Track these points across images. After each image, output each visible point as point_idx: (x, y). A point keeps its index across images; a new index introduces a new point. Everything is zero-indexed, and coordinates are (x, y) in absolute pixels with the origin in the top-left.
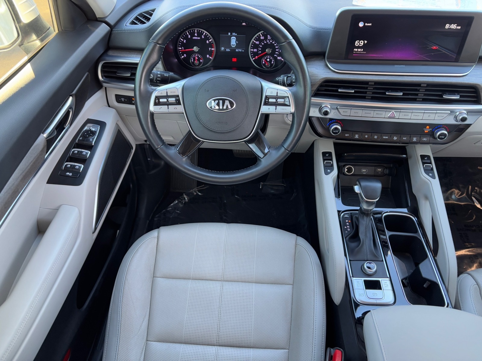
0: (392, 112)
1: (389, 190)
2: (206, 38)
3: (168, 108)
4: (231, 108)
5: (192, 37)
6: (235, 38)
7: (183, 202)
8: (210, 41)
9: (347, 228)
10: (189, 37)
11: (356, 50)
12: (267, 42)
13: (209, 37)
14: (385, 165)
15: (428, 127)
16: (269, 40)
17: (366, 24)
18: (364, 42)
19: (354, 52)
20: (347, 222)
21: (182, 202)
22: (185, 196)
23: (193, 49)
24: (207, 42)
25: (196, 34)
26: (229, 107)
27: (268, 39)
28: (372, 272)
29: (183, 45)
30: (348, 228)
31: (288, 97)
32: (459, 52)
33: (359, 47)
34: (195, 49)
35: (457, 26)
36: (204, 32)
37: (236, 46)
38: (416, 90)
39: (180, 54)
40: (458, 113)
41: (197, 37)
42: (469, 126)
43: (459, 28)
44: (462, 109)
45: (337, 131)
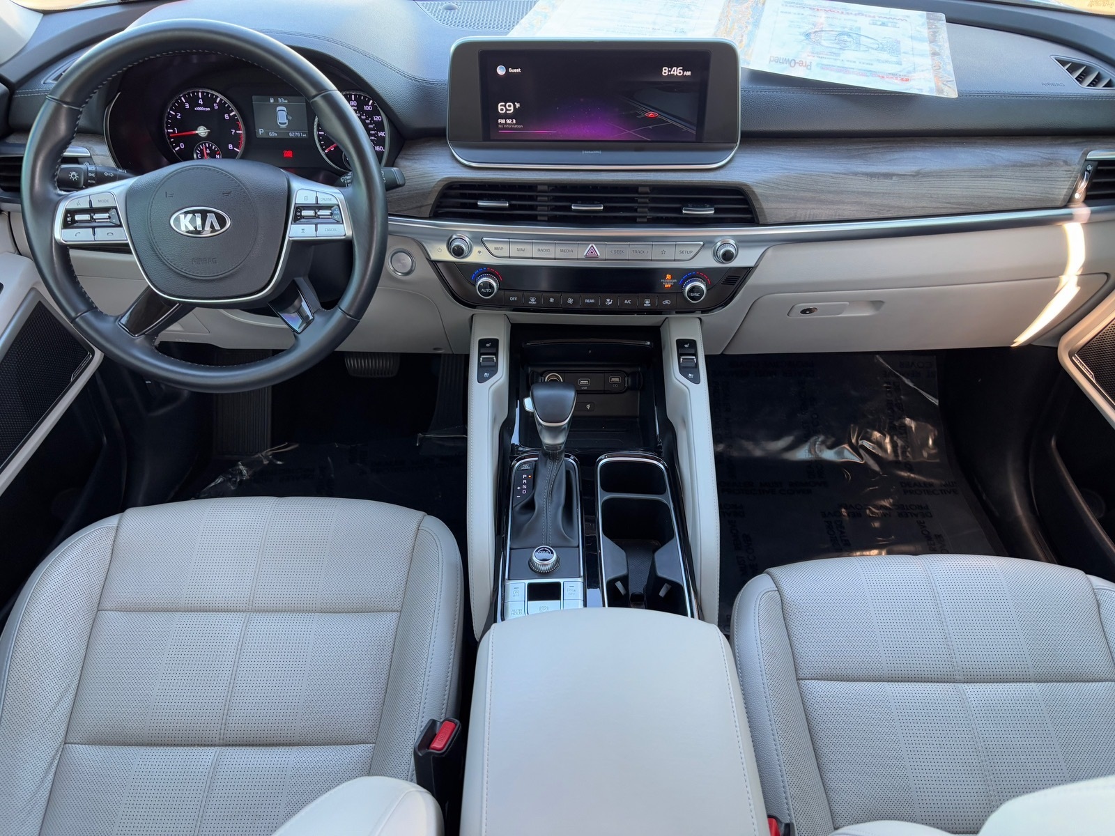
0: (590, 246)
1: (638, 420)
2: (224, 109)
3: (94, 234)
4: (221, 229)
5: (192, 107)
6: (284, 109)
7: (236, 481)
8: (231, 115)
9: (522, 489)
10: (187, 106)
11: (503, 121)
13: (229, 106)
14: (627, 370)
15: (669, 276)
17: (510, 70)
18: (515, 106)
19: (500, 126)
20: (525, 479)
21: (234, 479)
22: (241, 467)
23: (197, 132)
24: (226, 117)
25: (201, 102)
26: (217, 227)
28: (547, 567)
29: (175, 123)
30: (524, 489)
31: (338, 206)
32: (700, 124)
33: (506, 116)
34: (202, 131)
35: (684, 70)
36: (217, 97)
37: (287, 126)
38: (633, 200)
39: (172, 143)
40: (719, 244)
41: (204, 106)
42: (748, 271)
44: (727, 235)
45: (489, 290)
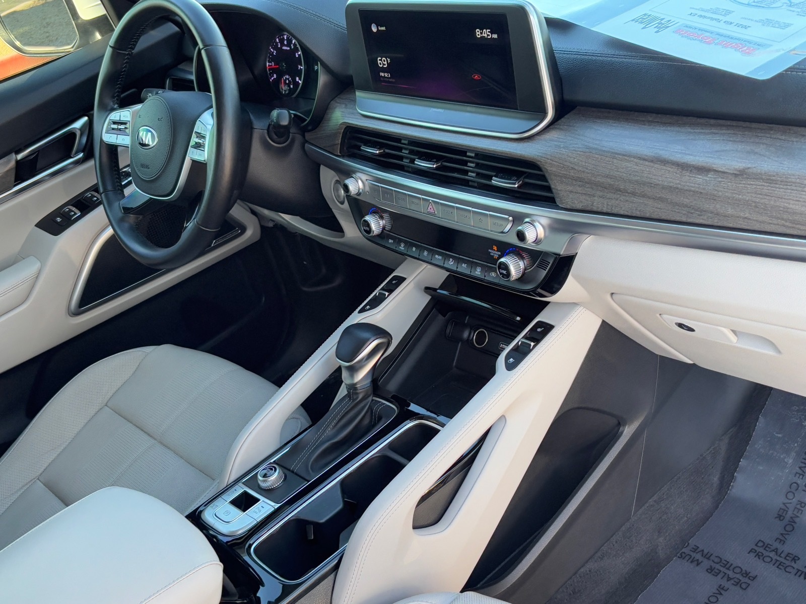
0: (429, 202)
3: (117, 138)
4: (152, 145)
11: (383, 74)
15: (495, 248)
17: (380, 28)
18: (387, 60)
19: (382, 79)
28: (268, 487)
31: (207, 136)
33: (384, 70)
35: (492, 33)
38: (464, 163)
39: (270, 74)
43: (495, 36)
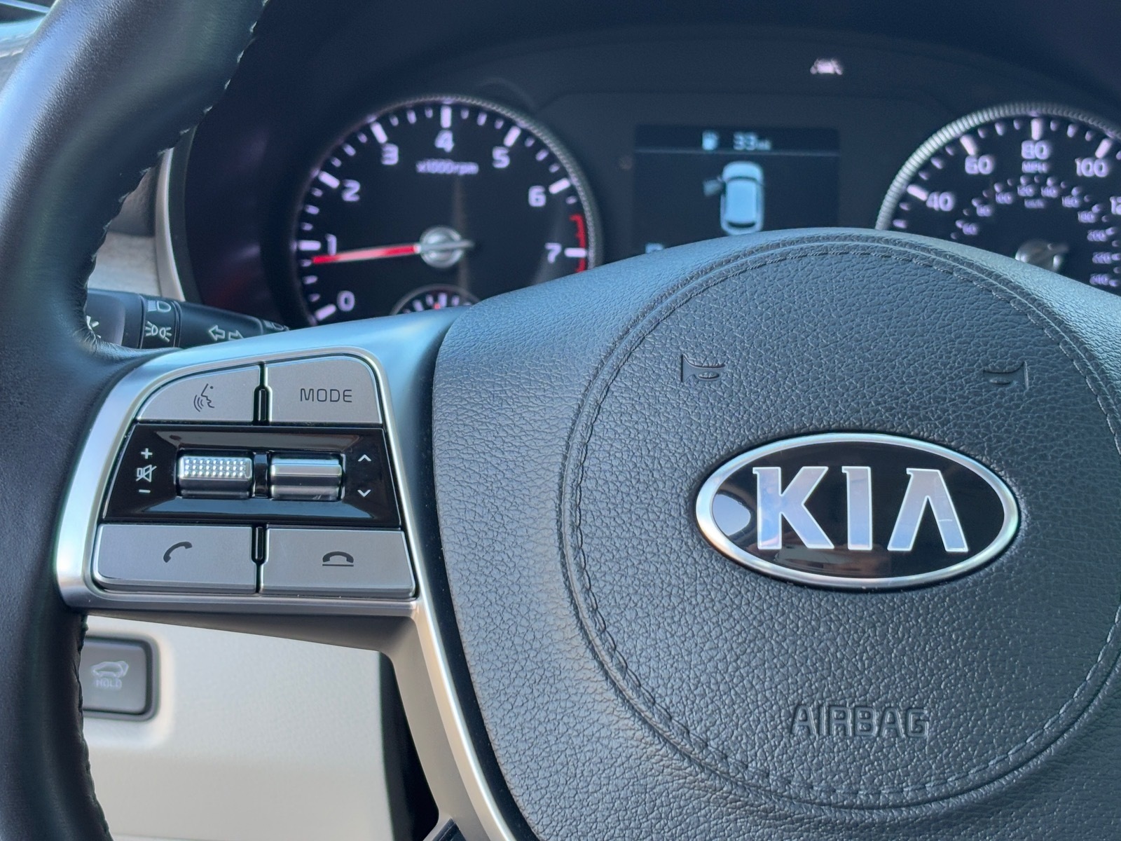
2: (529, 168)
3: (259, 557)
4: (974, 550)
5: (409, 159)
6: (754, 171)
8: (555, 189)
10: (392, 156)
12: (1019, 201)
13: (552, 159)
16: (1038, 181)
23: (418, 249)
24: (536, 197)
25: (445, 142)
26: (953, 537)
27: (1031, 176)
29: (334, 216)
34: (437, 245)
36: (509, 125)
39: (307, 290)
